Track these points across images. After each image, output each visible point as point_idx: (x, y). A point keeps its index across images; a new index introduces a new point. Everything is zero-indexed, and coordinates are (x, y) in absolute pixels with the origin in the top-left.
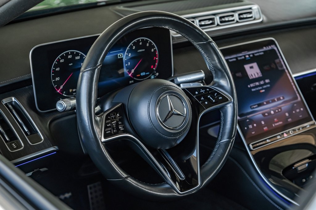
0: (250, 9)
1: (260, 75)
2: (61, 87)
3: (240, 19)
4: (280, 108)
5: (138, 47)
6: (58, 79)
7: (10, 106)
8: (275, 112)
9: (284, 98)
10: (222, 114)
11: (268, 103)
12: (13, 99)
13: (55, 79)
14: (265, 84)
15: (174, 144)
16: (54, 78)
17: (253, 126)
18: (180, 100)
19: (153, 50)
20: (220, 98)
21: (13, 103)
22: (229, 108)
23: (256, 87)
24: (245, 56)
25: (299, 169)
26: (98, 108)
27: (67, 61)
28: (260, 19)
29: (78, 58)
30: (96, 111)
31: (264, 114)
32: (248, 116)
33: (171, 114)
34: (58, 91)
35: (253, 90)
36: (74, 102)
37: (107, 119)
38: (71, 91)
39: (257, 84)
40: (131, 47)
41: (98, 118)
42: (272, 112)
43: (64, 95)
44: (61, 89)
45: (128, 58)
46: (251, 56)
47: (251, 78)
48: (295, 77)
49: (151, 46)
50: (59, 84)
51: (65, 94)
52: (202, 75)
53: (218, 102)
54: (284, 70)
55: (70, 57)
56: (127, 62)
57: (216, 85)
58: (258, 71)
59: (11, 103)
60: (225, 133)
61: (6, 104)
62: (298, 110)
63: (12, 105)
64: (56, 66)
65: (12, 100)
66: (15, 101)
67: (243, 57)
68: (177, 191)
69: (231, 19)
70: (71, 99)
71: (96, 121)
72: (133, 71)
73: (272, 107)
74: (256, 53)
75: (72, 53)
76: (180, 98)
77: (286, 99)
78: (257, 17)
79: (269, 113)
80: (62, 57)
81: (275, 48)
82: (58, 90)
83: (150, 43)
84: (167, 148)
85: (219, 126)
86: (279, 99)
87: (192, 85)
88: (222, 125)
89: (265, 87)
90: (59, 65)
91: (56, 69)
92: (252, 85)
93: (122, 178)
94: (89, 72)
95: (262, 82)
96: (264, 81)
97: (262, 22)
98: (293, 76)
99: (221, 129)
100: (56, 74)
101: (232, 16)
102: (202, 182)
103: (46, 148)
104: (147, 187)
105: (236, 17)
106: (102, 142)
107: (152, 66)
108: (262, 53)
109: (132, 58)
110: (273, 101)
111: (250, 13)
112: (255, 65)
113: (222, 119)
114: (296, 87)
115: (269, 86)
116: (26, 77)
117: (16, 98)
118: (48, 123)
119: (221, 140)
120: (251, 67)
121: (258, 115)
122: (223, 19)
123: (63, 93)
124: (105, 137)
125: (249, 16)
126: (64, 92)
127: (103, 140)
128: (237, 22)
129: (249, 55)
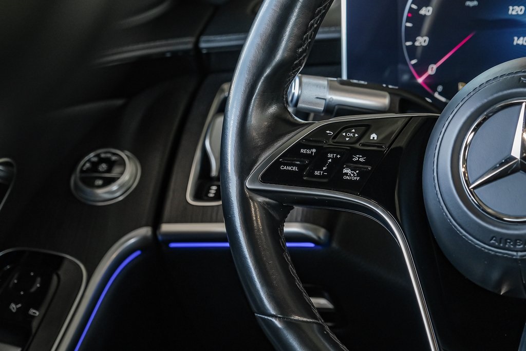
2: (432, 69)
6: (423, 42)
13: (414, 41)
16: (411, 36)
34: (420, 80)
43: (437, 95)
44: (430, 76)
51: (440, 94)
82: (420, 76)
91: (420, 8)
123: (435, 90)
126: (440, 88)
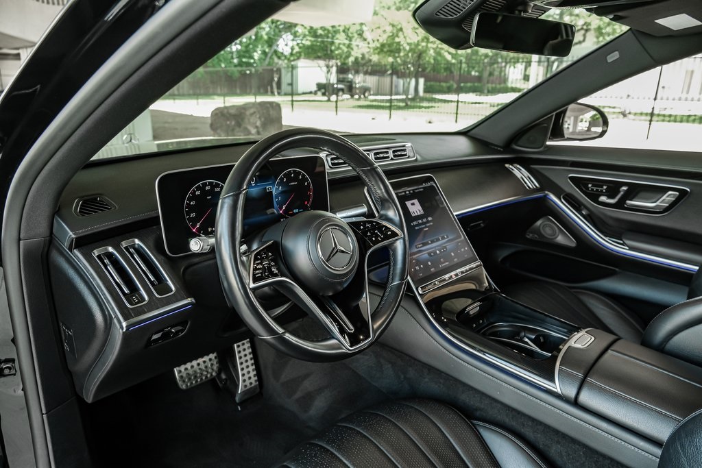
0: (404, 146)
1: (422, 212)
2: (198, 225)
3: (395, 156)
4: (445, 247)
5: (290, 180)
6: (193, 215)
7: (132, 250)
8: (440, 251)
9: (447, 237)
10: (391, 253)
11: (433, 242)
12: (137, 241)
13: (190, 215)
14: (428, 222)
15: (340, 288)
16: (188, 214)
17: (420, 267)
18: (345, 234)
19: (306, 184)
20: (389, 233)
21: (136, 246)
22: (399, 245)
23: (419, 225)
24: (405, 192)
25: (471, 313)
26: (244, 247)
27: (205, 193)
28: (414, 157)
29: (217, 190)
30: (241, 251)
31: (429, 254)
32: (414, 257)
33: (335, 251)
35: (416, 228)
36: (212, 241)
37: (256, 259)
38: (210, 230)
39: (420, 221)
40: (282, 179)
41: (244, 258)
42: (438, 252)
43: (201, 235)
44: (198, 228)
45: (278, 192)
46: (411, 192)
47: (413, 215)
48: (456, 215)
49: (305, 179)
50: (194, 221)
52: (364, 210)
53: (386, 237)
54: (445, 207)
55: (207, 188)
56: (277, 197)
57: (383, 218)
58: (420, 208)
59: (133, 246)
60: (395, 274)
61: (126, 248)
62: (463, 250)
63: (135, 249)
64: (190, 199)
65: (134, 242)
66: (138, 244)
67: (403, 193)
68: (346, 346)
69: (385, 155)
70: (210, 237)
71: (242, 262)
72: (284, 207)
73: (437, 246)
74: (416, 189)
75: (210, 184)
76: (345, 232)
77: (450, 238)
78: (412, 154)
79: (435, 253)
80: (198, 188)
81: (435, 185)
82: (194, 229)
83: (303, 175)
84: (331, 294)
85: (388, 266)
86: (443, 238)
87: (354, 220)
88: (392, 264)
89: (428, 225)
90: (194, 197)
91: (190, 202)
92: (415, 223)
93: (278, 334)
94: (231, 198)
95: (425, 220)
96: (427, 219)
97: (416, 160)
98: (455, 214)
99: (391, 269)
100: (191, 209)
101: (387, 152)
102: (374, 334)
103: (178, 301)
104: (309, 345)
105: (391, 154)
106: (250, 289)
107: (306, 203)
108: (422, 190)
109: (282, 192)
110: (438, 240)
111: (404, 150)
112: (416, 201)
113: (392, 258)
114: (458, 226)
115: (431, 224)
116: (152, 214)
117: (140, 240)
118: (182, 270)
119: (392, 283)
120: (413, 204)
121: (424, 256)
122: (378, 156)
123: (200, 233)
124: (254, 282)
125: (403, 153)
127: (252, 285)
128: (392, 159)
129: (409, 191)
